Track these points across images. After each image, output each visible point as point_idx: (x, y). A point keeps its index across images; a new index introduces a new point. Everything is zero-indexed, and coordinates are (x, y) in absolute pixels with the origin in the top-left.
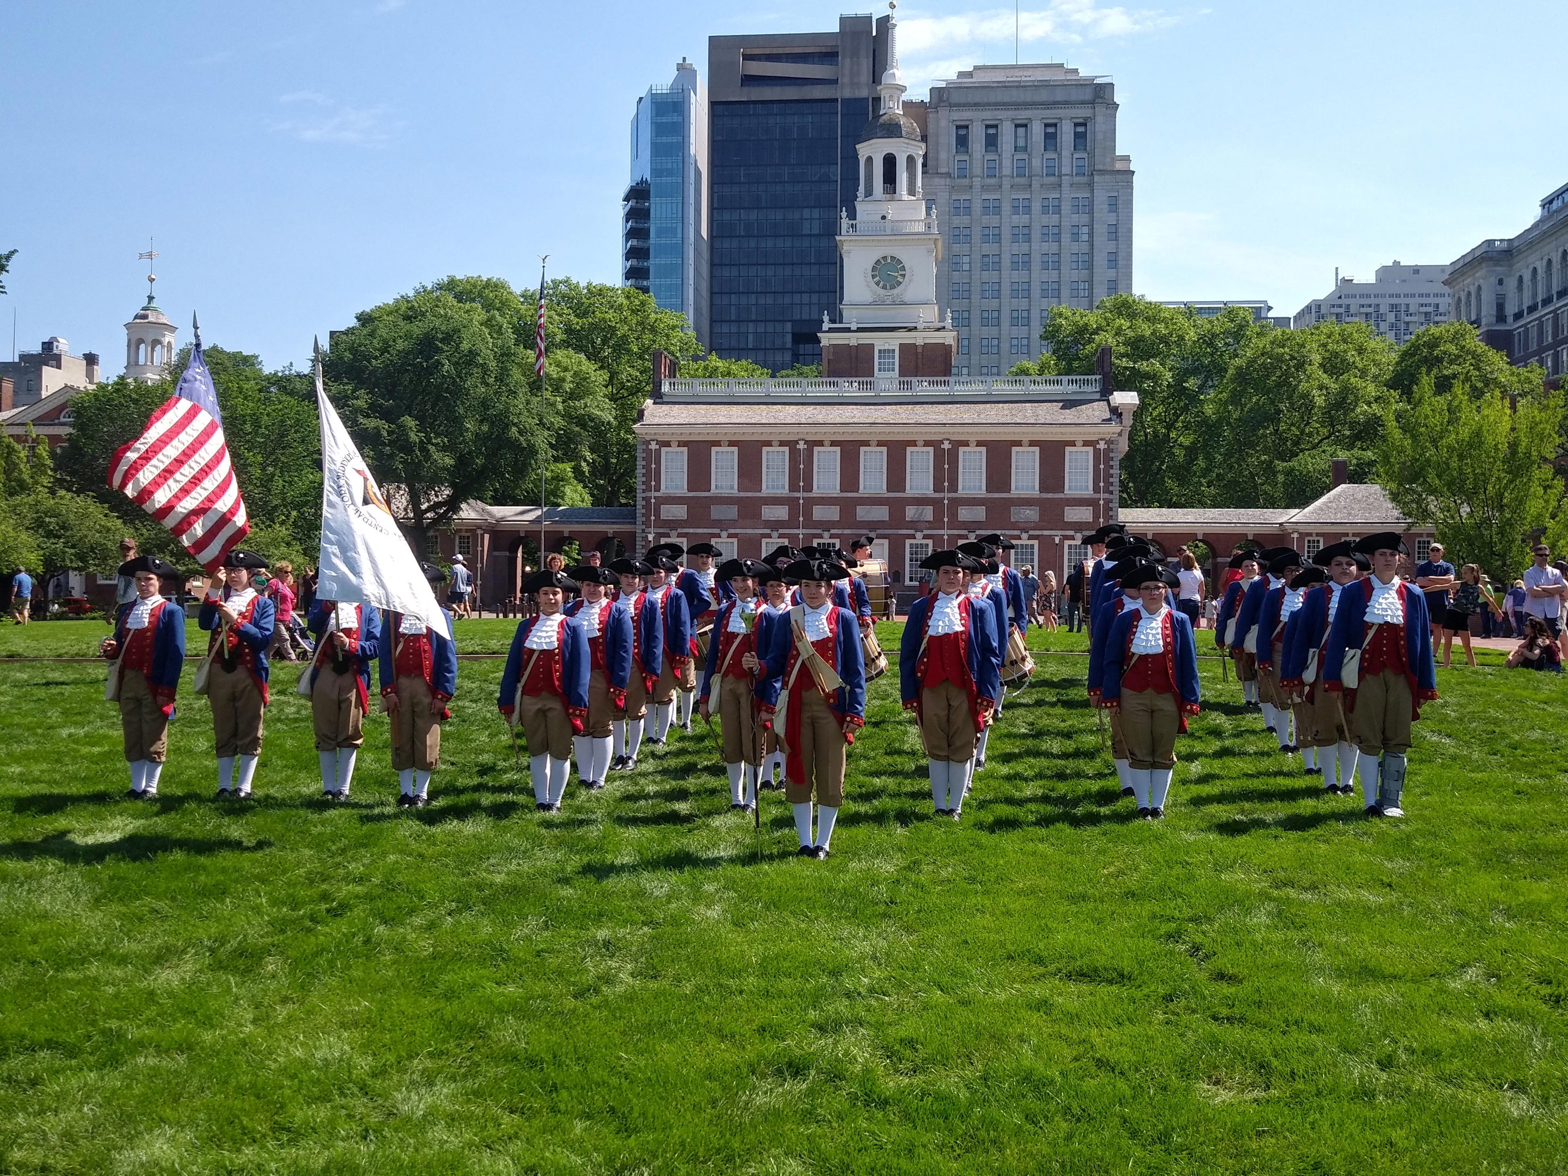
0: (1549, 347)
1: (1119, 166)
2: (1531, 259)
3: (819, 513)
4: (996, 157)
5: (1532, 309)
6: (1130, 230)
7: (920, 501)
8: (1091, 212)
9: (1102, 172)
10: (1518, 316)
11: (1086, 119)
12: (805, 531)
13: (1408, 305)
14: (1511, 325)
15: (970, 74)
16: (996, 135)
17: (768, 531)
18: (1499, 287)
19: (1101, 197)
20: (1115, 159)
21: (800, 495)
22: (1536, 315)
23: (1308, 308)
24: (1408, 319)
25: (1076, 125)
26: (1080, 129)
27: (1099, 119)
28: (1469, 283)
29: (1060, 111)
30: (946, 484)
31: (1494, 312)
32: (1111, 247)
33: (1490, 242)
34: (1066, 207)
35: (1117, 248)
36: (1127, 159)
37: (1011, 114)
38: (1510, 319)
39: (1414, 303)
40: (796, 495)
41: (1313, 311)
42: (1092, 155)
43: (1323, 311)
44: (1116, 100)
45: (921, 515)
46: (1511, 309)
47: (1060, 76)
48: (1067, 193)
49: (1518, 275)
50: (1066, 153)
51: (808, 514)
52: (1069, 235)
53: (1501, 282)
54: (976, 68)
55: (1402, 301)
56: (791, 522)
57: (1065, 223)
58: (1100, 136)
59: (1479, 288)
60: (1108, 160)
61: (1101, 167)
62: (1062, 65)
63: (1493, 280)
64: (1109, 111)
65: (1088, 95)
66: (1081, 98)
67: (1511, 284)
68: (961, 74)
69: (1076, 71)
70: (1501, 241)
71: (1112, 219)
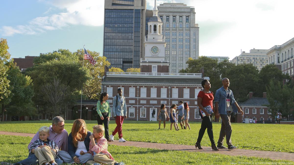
0: (289, 69)
1: (196, 26)
2: (285, 50)
3: (142, 102)
4: (169, 23)
5: (285, 60)
6: (198, 40)
7: (164, 100)
8: (190, 36)
9: (192, 27)
10: (282, 62)
11: (189, 16)
12: (139, 106)
13: (257, 58)
14: (281, 64)
15: (162, 5)
16: (169, 19)
17: (130, 106)
18: (278, 56)
19: (192, 32)
20: (195, 24)
21: (138, 98)
22: (286, 62)
23: (235, 58)
24: (257, 61)
25: (186, 17)
26: (187, 18)
27: (192, 16)
28: (272, 54)
29: (182, 14)
30: (169, 96)
31: (277, 61)
32: (194, 44)
33: (276, 46)
34: (184, 35)
35: (196, 44)
36: (197, 25)
37: (172, 14)
38: (281, 62)
39: (258, 58)
40: (137, 98)
41: (236, 59)
42: (190, 24)
43: (239, 59)
44: (195, 12)
45: (164, 103)
46: (281, 60)
47: (182, 6)
48: (184, 32)
49: (282, 53)
50: (184, 23)
51: (139, 102)
52: (185, 41)
53: (278, 54)
54: (164, 3)
55: (255, 57)
56: (136, 104)
57: (184, 38)
58: (192, 19)
59: (274, 55)
60: (194, 25)
61: (192, 26)
62: (183, 4)
63: (277, 54)
64: (194, 14)
65: (189, 10)
66: (188, 11)
67: (281, 55)
68: (161, 5)
69: (186, 5)
70: (278, 45)
71: (194, 38)
